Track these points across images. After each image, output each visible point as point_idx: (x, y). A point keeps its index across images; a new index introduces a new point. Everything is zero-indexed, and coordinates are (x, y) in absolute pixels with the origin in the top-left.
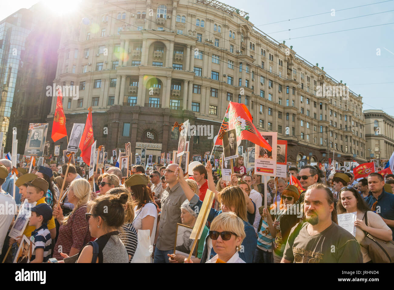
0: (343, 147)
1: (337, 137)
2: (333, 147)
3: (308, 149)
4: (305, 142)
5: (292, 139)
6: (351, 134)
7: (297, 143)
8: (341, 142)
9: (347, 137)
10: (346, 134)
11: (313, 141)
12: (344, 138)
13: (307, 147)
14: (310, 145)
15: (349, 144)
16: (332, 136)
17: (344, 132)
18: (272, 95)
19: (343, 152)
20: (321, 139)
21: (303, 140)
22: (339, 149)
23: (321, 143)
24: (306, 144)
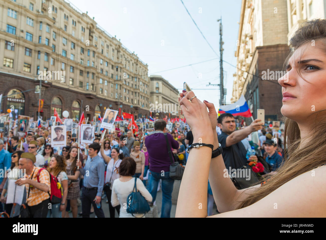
0: (133, 100)
1: (129, 93)
2: (125, 100)
3: (105, 101)
4: (103, 96)
5: (91, 93)
6: (138, 91)
7: (95, 96)
8: (132, 97)
9: (136, 93)
10: (136, 91)
11: (110, 95)
12: (134, 94)
13: (104, 99)
14: (107, 98)
15: (138, 98)
16: (126, 92)
17: (134, 89)
18: (74, 55)
19: (133, 104)
20: (116, 94)
21: (102, 95)
22: (130, 101)
23: (116, 97)
24: (104, 97)
